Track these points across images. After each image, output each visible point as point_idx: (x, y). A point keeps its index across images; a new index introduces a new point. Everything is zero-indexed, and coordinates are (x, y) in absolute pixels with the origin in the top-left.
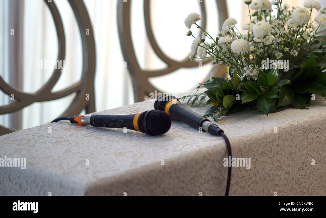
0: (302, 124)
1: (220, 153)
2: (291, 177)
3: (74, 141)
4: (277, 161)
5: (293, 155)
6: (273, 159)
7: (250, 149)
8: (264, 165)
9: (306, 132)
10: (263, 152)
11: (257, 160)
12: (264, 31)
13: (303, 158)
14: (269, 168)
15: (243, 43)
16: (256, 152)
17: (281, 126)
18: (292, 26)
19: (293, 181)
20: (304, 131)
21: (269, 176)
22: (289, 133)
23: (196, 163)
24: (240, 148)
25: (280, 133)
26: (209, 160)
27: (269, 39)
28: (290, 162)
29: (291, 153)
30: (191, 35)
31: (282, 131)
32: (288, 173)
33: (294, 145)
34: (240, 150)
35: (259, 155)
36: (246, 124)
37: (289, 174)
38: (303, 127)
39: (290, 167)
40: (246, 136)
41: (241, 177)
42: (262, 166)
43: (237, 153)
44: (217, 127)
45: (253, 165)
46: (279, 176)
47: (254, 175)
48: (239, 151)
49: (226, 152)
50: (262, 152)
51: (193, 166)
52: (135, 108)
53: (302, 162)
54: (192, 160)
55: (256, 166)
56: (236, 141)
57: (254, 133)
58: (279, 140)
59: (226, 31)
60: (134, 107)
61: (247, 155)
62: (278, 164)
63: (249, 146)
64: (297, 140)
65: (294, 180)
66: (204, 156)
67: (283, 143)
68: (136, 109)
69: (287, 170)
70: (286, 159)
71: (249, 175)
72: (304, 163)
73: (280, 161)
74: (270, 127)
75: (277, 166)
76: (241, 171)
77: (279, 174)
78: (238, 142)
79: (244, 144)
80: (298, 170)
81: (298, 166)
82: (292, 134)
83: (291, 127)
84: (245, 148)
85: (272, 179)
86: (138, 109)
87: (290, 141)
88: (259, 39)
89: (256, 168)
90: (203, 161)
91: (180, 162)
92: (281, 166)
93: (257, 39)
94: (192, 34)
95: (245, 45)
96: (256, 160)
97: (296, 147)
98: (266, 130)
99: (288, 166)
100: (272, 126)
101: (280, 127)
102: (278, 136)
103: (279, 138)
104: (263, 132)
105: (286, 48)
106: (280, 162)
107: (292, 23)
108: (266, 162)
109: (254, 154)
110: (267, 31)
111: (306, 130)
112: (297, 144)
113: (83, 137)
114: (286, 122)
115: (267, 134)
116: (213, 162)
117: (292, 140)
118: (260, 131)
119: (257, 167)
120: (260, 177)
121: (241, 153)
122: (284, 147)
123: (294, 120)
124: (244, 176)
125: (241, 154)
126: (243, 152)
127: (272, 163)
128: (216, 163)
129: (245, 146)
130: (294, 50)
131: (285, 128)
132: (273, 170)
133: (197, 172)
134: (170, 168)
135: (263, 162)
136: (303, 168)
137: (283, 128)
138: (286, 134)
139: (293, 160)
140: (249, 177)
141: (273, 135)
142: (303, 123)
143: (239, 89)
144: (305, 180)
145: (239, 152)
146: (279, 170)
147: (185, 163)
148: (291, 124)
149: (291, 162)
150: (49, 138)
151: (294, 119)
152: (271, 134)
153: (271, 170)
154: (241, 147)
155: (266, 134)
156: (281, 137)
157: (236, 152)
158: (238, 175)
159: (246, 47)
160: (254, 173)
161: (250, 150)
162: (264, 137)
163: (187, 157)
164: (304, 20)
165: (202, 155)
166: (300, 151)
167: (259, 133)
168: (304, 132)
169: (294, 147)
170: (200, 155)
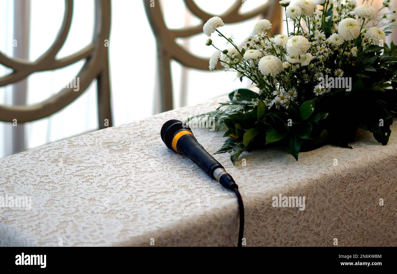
0: (339, 174)
1: (230, 217)
2: (322, 238)
3: (60, 184)
4: (304, 221)
5: (325, 212)
6: (298, 219)
7: (269, 209)
8: (287, 226)
9: (343, 182)
10: (286, 211)
11: (278, 221)
12: (300, 50)
13: (339, 214)
14: (294, 230)
15: (274, 63)
16: (277, 212)
17: (311, 178)
18: (337, 43)
19: (324, 242)
20: (341, 181)
21: (293, 239)
22: (321, 186)
23: (199, 231)
24: (256, 209)
25: (309, 187)
26: (216, 226)
27: (306, 59)
28: (320, 220)
29: (323, 209)
30: (211, 45)
31: (312, 184)
32: (317, 234)
33: (327, 200)
34: (256, 211)
35: (280, 216)
36: (269, 170)
37: (319, 235)
38: (340, 177)
39: (321, 227)
40: (265, 193)
41: (257, 243)
42: (284, 228)
43: (253, 215)
44: (230, 179)
45: (273, 227)
46: (305, 239)
47: (273, 240)
48: (254, 212)
49: (237, 215)
50: (284, 211)
51: (195, 235)
52: (141, 128)
53: (337, 219)
54: (194, 227)
55: (276, 229)
56: (252, 199)
57: (276, 188)
58: (307, 195)
59: (255, 41)
60: (140, 125)
61: (265, 216)
62: (305, 224)
63: (267, 205)
64: (331, 193)
65: (326, 241)
66: (210, 222)
67: (313, 198)
68: (141, 130)
69: (317, 230)
70: (316, 218)
71: (267, 240)
72: (339, 220)
73: (308, 220)
74: (297, 180)
75: (304, 226)
76: (256, 236)
77: (306, 235)
78: (254, 201)
79: (262, 203)
80: (331, 230)
81: (332, 225)
82: (326, 187)
83: (324, 178)
84: (263, 208)
85: (296, 242)
86: (145, 130)
87: (323, 195)
88: (293, 59)
89: (276, 230)
90: (208, 228)
91: (179, 231)
92: (309, 225)
93: (291, 59)
94: (212, 43)
95: (275, 65)
96: (276, 221)
97: (330, 202)
98: (291, 184)
99: (319, 225)
100: (300, 177)
101: (309, 179)
102: (307, 191)
103: (308, 193)
104: (288, 186)
105: (328, 69)
106: (308, 222)
107: (336, 40)
108: (289, 223)
109: (274, 214)
110: (303, 50)
111: (343, 180)
112: (330, 198)
113: (72, 176)
114: (318, 172)
115: (293, 189)
116: (221, 228)
117: (325, 194)
118: (283, 185)
119: (278, 230)
120: (281, 241)
121: (257, 214)
122: (314, 203)
123: (329, 168)
124: (260, 242)
125: (258, 216)
126: (259, 213)
127: (298, 224)
128: (225, 229)
129: (263, 206)
130: (339, 69)
131: (317, 180)
132: (299, 232)
133: (200, 241)
134: (166, 239)
135: (286, 223)
136: (338, 226)
137: (314, 180)
138: (317, 187)
139: (325, 217)
140: (266, 242)
141: (300, 189)
142: (340, 172)
143: (264, 121)
144: (340, 240)
145: (254, 214)
146: (305, 231)
147: (186, 232)
148: (325, 174)
149: (322, 220)
150: (31, 176)
151: (329, 166)
152: (297, 188)
153: (295, 232)
154: (258, 208)
155: (291, 188)
156: (310, 191)
157: (251, 214)
158: (253, 240)
159: (277, 68)
160: (274, 237)
161: (268, 211)
162: (288, 193)
163: (189, 224)
164: (352, 35)
165: (207, 221)
166: (335, 207)
167: (282, 188)
168: (341, 183)
169: (327, 202)
170: (204, 221)
